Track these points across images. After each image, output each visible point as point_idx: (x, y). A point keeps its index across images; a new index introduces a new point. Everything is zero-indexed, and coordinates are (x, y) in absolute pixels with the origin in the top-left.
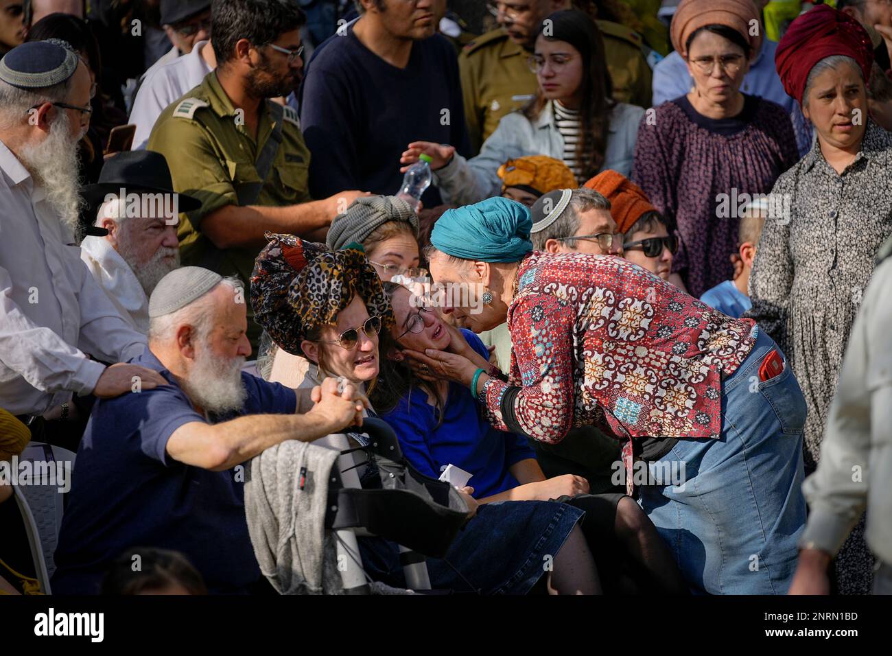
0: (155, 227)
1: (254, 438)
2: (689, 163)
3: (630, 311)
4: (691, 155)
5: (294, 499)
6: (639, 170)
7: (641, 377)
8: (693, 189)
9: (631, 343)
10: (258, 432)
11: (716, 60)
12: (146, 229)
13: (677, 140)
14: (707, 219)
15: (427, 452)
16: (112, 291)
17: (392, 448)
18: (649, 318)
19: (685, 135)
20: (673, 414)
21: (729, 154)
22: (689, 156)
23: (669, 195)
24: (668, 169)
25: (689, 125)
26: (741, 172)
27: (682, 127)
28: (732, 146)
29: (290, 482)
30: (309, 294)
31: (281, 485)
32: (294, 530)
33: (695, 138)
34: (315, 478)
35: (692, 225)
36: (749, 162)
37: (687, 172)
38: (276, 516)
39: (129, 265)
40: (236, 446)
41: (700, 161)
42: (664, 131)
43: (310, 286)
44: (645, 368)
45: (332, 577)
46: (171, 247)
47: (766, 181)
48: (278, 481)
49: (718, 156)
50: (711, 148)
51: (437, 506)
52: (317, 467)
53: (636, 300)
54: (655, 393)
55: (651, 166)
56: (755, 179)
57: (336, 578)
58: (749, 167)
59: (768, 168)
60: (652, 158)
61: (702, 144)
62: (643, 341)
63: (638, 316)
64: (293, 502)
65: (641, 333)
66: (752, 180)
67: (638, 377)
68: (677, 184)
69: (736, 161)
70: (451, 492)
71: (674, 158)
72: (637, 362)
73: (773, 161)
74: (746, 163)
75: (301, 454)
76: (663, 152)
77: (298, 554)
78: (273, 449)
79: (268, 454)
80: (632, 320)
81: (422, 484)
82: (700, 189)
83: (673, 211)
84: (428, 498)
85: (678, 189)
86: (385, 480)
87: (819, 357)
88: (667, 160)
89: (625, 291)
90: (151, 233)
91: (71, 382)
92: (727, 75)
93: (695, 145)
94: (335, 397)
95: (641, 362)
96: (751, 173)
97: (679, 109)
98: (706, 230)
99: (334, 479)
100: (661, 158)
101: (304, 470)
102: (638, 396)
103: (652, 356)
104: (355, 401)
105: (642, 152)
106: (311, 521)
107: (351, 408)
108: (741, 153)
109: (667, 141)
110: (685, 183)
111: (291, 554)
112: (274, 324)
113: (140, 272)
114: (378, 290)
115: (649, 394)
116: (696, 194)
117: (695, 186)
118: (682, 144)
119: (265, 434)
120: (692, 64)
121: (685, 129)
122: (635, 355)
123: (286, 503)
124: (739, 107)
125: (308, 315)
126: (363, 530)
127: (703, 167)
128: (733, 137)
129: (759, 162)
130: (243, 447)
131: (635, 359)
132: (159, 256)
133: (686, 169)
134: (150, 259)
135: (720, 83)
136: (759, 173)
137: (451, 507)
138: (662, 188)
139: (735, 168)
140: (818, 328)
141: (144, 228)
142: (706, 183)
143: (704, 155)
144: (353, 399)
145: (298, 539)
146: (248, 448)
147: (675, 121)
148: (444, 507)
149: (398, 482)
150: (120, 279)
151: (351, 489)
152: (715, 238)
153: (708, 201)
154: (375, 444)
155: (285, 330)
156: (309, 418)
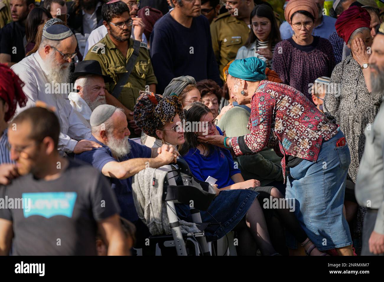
0: (97, 88)
1: (135, 167)
2: (293, 63)
3: (296, 107)
4: (294, 59)
5: (151, 190)
6: (275, 66)
7: (294, 133)
8: (296, 72)
9: (294, 119)
10: (137, 165)
11: (302, 24)
12: (93, 89)
13: (289, 54)
14: (301, 84)
15: (200, 172)
16: (80, 113)
17: (187, 170)
18: (302, 112)
19: (292, 52)
20: (302, 149)
21: (309, 59)
22: (294, 60)
23: (286, 75)
24: (286, 65)
25: (293, 49)
26: (313, 65)
27: (291, 49)
28: (310, 56)
29: (149, 183)
30: (164, 112)
31: (146, 185)
32: (151, 201)
33: (296, 53)
34: (158, 182)
35: (296, 86)
36: (316, 62)
37: (293, 66)
38: (144, 196)
39: (87, 103)
40: (129, 170)
41: (298, 62)
42: (284, 51)
43: (163, 108)
44: (297, 130)
45: (165, 219)
46: (102, 95)
47: (323, 68)
48: (145, 183)
49: (305, 60)
50: (302, 57)
51: (204, 192)
52: (159, 177)
53: (299, 104)
54: (298, 140)
55: (279, 64)
56: (319, 68)
57: (167, 219)
58: (316, 64)
59: (323, 63)
60: (280, 61)
61: (298, 55)
62: (298, 120)
63: (298, 110)
64: (150, 191)
65: (298, 116)
66: (318, 68)
67: (293, 132)
68: (289, 71)
69: (311, 61)
70: (209, 187)
71: (288, 61)
72: (294, 127)
73: (325, 61)
74: (315, 62)
75: (153, 173)
76: (284, 59)
77: (152, 210)
78: (143, 171)
79: (141, 173)
80: (296, 110)
81: (199, 183)
82: (298, 73)
83: (288, 81)
84: (201, 189)
85: (290, 73)
86: (184, 182)
87: (351, 132)
88: (286, 62)
89: (296, 100)
90: (95, 91)
91: (65, 149)
92: (306, 29)
93: (296, 56)
94: (166, 151)
95: (296, 127)
96: (317, 66)
97: (289, 43)
98: (301, 88)
99: (165, 182)
100: (283, 61)
101: (154, 179)
102: (292, 139)
103: (300, 126)
104: (174, 154)
105: (276, 59)
106: (157, 198)
107: (172, 156)
108: (313, 58)
109: (285, 55)
110: (293, 70)
111: (150, 210)
112: (146, 124)
113: (91, 105)
114: (182, 111)
115: (296, 139)
116: (297, 74)
117: (296, 71)
118: (291, 56)
119: (140, 166)
120: (293, 25)
121: (292, 50)
122: (294, 124)
123: (148, 191)
124: (311, 41)
125: (164, 120)
126: (177, 201)
127: (299, 64)
128: (310, 52)
129: (320, 61)
130: (131, 170)
131: (294, 125)
132: (98, 99)
133: (293, 65)
134: (95, 100)
135: (304, 32)
136: (320, 66)
137: (209, 192)
138: (284, 73)
139: (311, 64)
140: (350, 122)
141: (92, 89)
142: (300, 70)
143: (299, 59)
144: (173, 153)
145: (152, 205)
146: (133, 171)
147: (288, 47)
148: (207, 192)
149: (189, 183)
150: (83, 108)
151: (172, 186)
152: (305, 91)
153: (301, 77)
154: (181, 169)
155: (150, 126)
156: (156, 159)
